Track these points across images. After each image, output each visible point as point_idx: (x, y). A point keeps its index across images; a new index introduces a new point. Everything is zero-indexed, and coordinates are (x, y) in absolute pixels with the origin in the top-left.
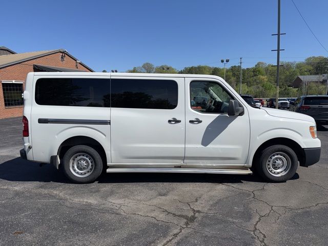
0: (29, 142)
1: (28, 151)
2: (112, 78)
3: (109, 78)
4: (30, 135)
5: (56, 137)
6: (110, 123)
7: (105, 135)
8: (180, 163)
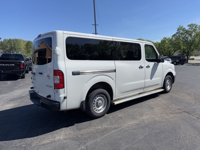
0: (64, 93)
1: (63, 101)
2: (114, 40)
3: (112, 40)
4: (65, 86)
5: (86, 85)
6: (115, 71)
7: (113, 80)
8: (142, 91)
